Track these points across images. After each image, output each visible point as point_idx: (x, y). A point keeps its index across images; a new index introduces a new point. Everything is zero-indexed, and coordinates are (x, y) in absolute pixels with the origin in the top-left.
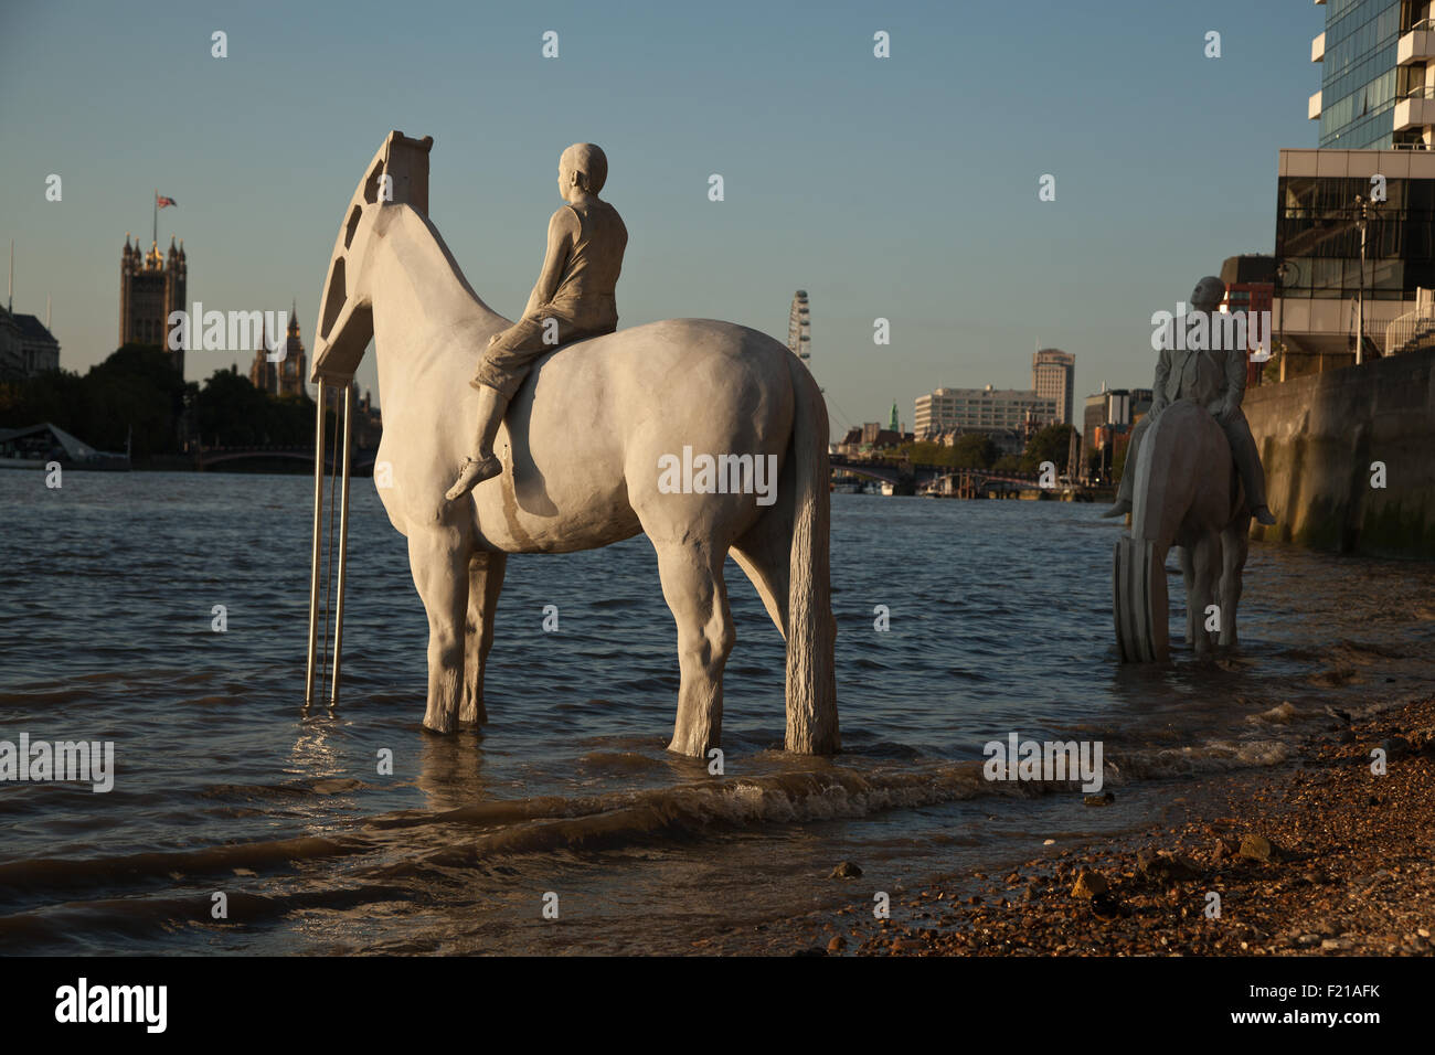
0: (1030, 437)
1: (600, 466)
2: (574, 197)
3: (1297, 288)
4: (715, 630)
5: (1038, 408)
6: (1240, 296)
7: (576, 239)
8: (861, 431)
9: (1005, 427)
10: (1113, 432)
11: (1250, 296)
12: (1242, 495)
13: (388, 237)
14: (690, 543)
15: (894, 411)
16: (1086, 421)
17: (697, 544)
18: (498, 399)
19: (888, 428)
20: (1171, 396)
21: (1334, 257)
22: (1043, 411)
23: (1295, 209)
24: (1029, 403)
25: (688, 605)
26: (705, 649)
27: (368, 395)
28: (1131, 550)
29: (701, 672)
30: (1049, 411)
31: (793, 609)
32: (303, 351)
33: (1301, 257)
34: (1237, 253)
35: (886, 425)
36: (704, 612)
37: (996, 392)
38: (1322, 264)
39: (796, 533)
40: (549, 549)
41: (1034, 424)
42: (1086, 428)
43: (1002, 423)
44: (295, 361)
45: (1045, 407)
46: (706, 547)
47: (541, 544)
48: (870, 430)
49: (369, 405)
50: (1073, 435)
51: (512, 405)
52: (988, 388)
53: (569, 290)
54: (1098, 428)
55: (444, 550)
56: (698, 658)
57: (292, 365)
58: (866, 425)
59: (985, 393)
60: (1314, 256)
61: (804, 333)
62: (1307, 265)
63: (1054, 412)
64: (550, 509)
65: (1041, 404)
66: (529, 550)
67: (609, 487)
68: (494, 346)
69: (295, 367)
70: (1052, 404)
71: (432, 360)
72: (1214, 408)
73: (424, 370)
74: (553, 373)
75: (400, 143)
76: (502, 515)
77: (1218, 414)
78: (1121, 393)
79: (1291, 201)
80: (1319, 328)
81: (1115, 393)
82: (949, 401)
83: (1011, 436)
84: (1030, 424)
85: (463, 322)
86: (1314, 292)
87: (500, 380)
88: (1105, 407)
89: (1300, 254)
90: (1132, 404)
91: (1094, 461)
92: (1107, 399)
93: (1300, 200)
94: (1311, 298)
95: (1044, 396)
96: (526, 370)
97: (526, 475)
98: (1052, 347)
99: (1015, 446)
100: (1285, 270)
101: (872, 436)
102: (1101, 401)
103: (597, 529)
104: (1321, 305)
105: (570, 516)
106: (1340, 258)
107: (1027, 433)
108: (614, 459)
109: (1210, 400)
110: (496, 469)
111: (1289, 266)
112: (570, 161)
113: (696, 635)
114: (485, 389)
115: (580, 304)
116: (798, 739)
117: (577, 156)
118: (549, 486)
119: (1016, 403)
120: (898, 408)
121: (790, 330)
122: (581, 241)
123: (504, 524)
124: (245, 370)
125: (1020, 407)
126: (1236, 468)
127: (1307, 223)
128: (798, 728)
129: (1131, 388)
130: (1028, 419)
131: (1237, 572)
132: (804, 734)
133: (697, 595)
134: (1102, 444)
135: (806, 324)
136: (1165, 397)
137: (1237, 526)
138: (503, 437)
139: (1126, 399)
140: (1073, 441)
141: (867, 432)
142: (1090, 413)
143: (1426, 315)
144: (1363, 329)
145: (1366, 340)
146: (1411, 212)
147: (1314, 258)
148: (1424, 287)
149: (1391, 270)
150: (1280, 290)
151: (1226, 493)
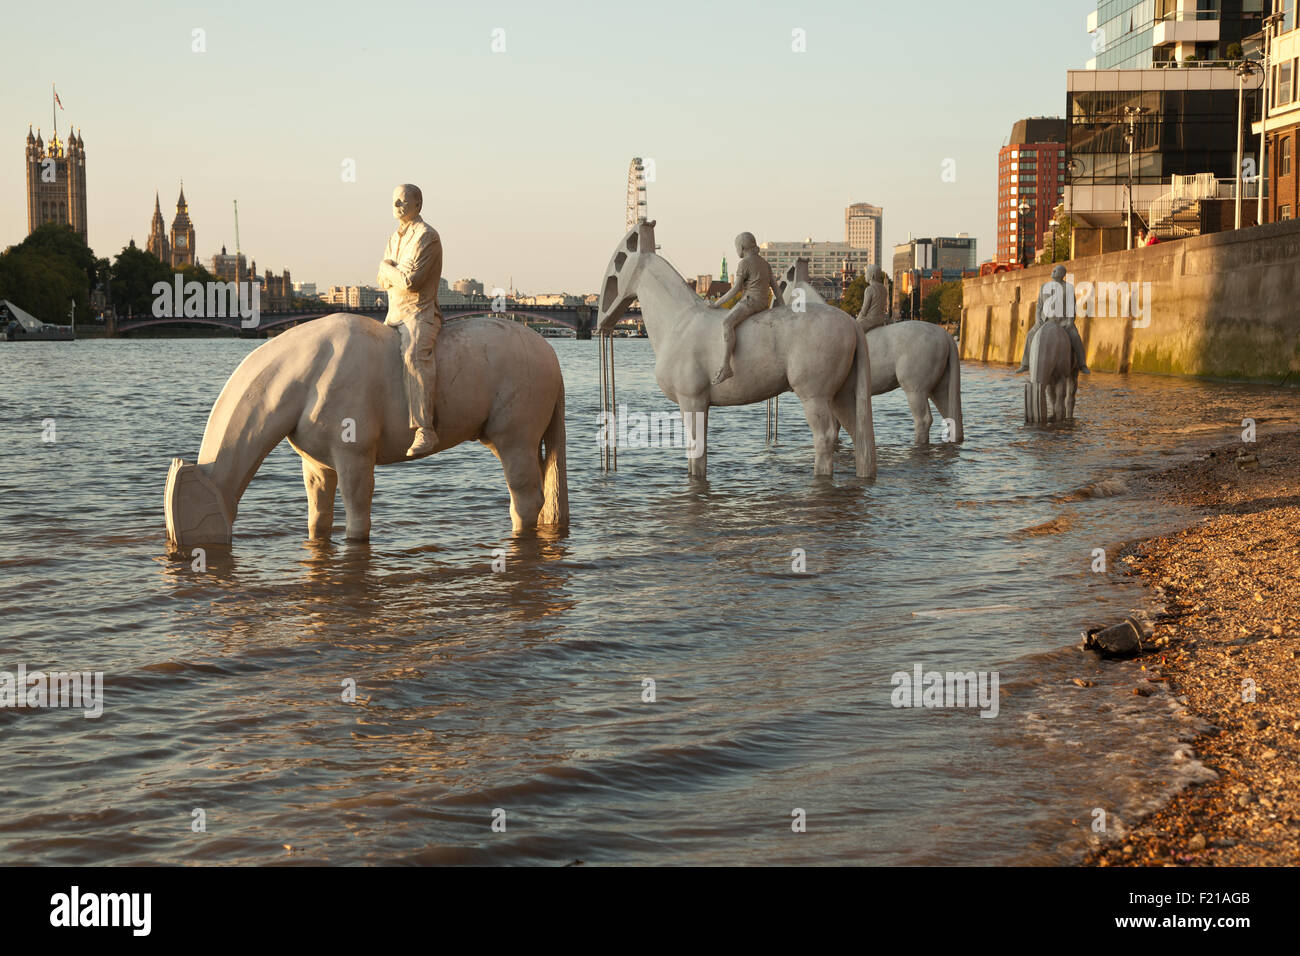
0: (847, 284)
3: (1081, 177)
5: (852, 257)
6: (1028, 154)
8: (695, 282)
9: (824, 275)
10: (918, 277)
11: (1036, 154)
12: (1076, 361)
15: (724, 264)
16: (895, 268)
19: (719, 280)
21: (1109, 153)
22: (856, 260)
23: (1080, 114)
24: (845, 253)
27: (254, 264)
28: (1032, 388)
30: (862, 260)
32: (192, 226)
33: (1085, 154)
35: (717, 278)
37: (814, 244)
38: (1100, 158)
41: (850, 272)
42: (897, 274)
43: (821, 272)
44: (185, 235)
45: (858, 256)
48: (703, 282)
49: (255, 273)
50: (886, 281)
52: (807, 241)
54: (905, 275)
57: (182, 238)
58: (700, 277)
59: (804, 246)
60: (1092, 151)
61: (642, 199)
62: (1088, 159)
63: (866, 260)
65: (855, 254)
69: (185, 241)
70: (864, 253)
72: (1063, 324)
77: (1064, 327)
78: (925, 242)
79: (1076, 109)
80: (1100, 208)
81: (920, 242)
82: (774, 254)
83: (829, 284)
84: (847, 273)
86: (1095, 180)
88: (912, 255)
89: (1081, 143)
90: (935, 252)
91: (905, 302)
92: (913, 247)
93: (1083, 110)
94: (1093, 185)
95: (857, 246)
98: (862, 202)
99: (833, 292)
100: (1073, 165)
101: (705, 287)
102: (907, 249)
104: (1100, 190)
106: (1113, 152)
107: (844, 280)
111: (1076, 162)
119: (833, 254)
120: (726, 261)
121: (629, 193)
124: (142, 246)
125: (836, 257)
126: (1073, 350)
127: (1089, 126)
129: (933, 237)
130: (844, 268)
131: (1073, 394)
134: (910, 289)
135: (643, 189)
137: (1074, 376)
139: (930, 246)
141: (701, 284)
142: (898, 260)
143: (1181, 195)
144: (1131, 207)
145: (1134, 216)
146: (1165, 115)
147: (1094, 153)
148: (1177, 174)
149: (1151, 162)
150: (1069, 180)
151: (1069, 361)
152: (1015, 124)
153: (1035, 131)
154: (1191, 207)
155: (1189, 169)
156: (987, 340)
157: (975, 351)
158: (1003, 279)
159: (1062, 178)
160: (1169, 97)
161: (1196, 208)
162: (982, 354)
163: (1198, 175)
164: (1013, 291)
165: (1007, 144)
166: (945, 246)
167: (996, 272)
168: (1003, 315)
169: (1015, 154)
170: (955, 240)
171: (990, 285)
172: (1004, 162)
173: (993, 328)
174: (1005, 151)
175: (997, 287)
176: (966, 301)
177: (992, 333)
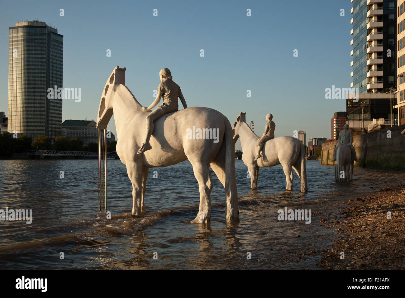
1: (275, 156)
2: (269, 121)
3: (351, 119)
4: (291, 177)
6: (338, 120)
7: (269, 126)
10: (314, 146)
11: (340, 120)
12: (353, 157)
13: (241, 126)
14: (288, 165)
17: (289, 165)
18: (261, 147)
20: (341, 143)
21: (357, 113)
23: (350, 105)
25: (288, 173)
26: (290, 179)
28: (337, 166)
29: (290, 182)
31: (301, 173)
33: (351, 113)
34: (337, 112)
36: (290, 174)
38: (355, 115)
39: (301, 164)
40: (267, 167)
42: (309, 146)
46: (290, 166)
47: (266, 166)
50: (306, 147)
51: (262, 148)
53: (269, 133)
54: (311, 146)
55: (253, 167)
56: (289, 180)
60: (353, 113)
62: (352, 115)
64: (268, 161)
66: (264, 167)
67: (276, 158)
68: (259, 141)
70: (302, 141)
71: (250, 142)
72: (348, 144)
73: (249, 144)
74: (268, 144)
75: (242, 113)
76: (261, 163)
77: (349, 145)
78: (315, 139)
79: (349, 103)
80: (355, 126)
81: (314, 139)
85: (254, 137)
86: (354, 120)
87: (261, 145)
88: (312, 142)
89: (350, 113)
90: (318, 141)
91: (311, 152)
92: (313, 140)
93: (350, 103)
94: (354, 121)
95: (301, 139)
96: (264, 143)
97: (264, 157)
98: (301, 130)
100: (348, 116)
102: (311, 140)
103: (274, 164)
104: (356, 122)
105: (270, 162)
106: (358, 113)
108: (277, 154)
109: (347, 143)
110: (261, 156)
112: (268, 116)
113: (289, 177)
114: (259, 146)
115: (270, 135)
116: (303, 190)
117: (269, 115)
118: (268, 159)
122: (270, 126)
123: (261, 164)
126: (352, 153)
127: (352, 107)
128: (303, 189)
129: (317, 138)
132: (304, 190)
133: (289, 172)
134: (312, 149)
135: (253, 126)
136: (340, 143)
137: (352, 163)
138: (261, 152)
139: (316, 140)
140: (306, 148)
142: (309, 143)
143: (375, 124)
144: (364, 126)
145: (364, 129)
146: (371, 105)
147: (354, 113)
148: (375, 118)
149: (368, 115)
150: (348, 120)
151: (351, 158)
152: (335, 113)
153: (339, 115)
154: (378, 127)
155: (377, 117)
156: (328, 158)
157: (325, 161)
158: (332, 143)
159: (346, 119)
160: (372, 100)
161: (379, 127)
162: (326, 162)
163: (380, 119)
164: (334, 146)
165: (333, 117)
166: (320, 140)
167: (330, 141)
168: (332, 152)
169: (335, 120)
170: (322, 139)
171: (328, 145)
172: (333, 121)
173: (329, 155)
174: (333, 119)
175: (330, 145)
176: (323, 149)
177: (329, 156)
